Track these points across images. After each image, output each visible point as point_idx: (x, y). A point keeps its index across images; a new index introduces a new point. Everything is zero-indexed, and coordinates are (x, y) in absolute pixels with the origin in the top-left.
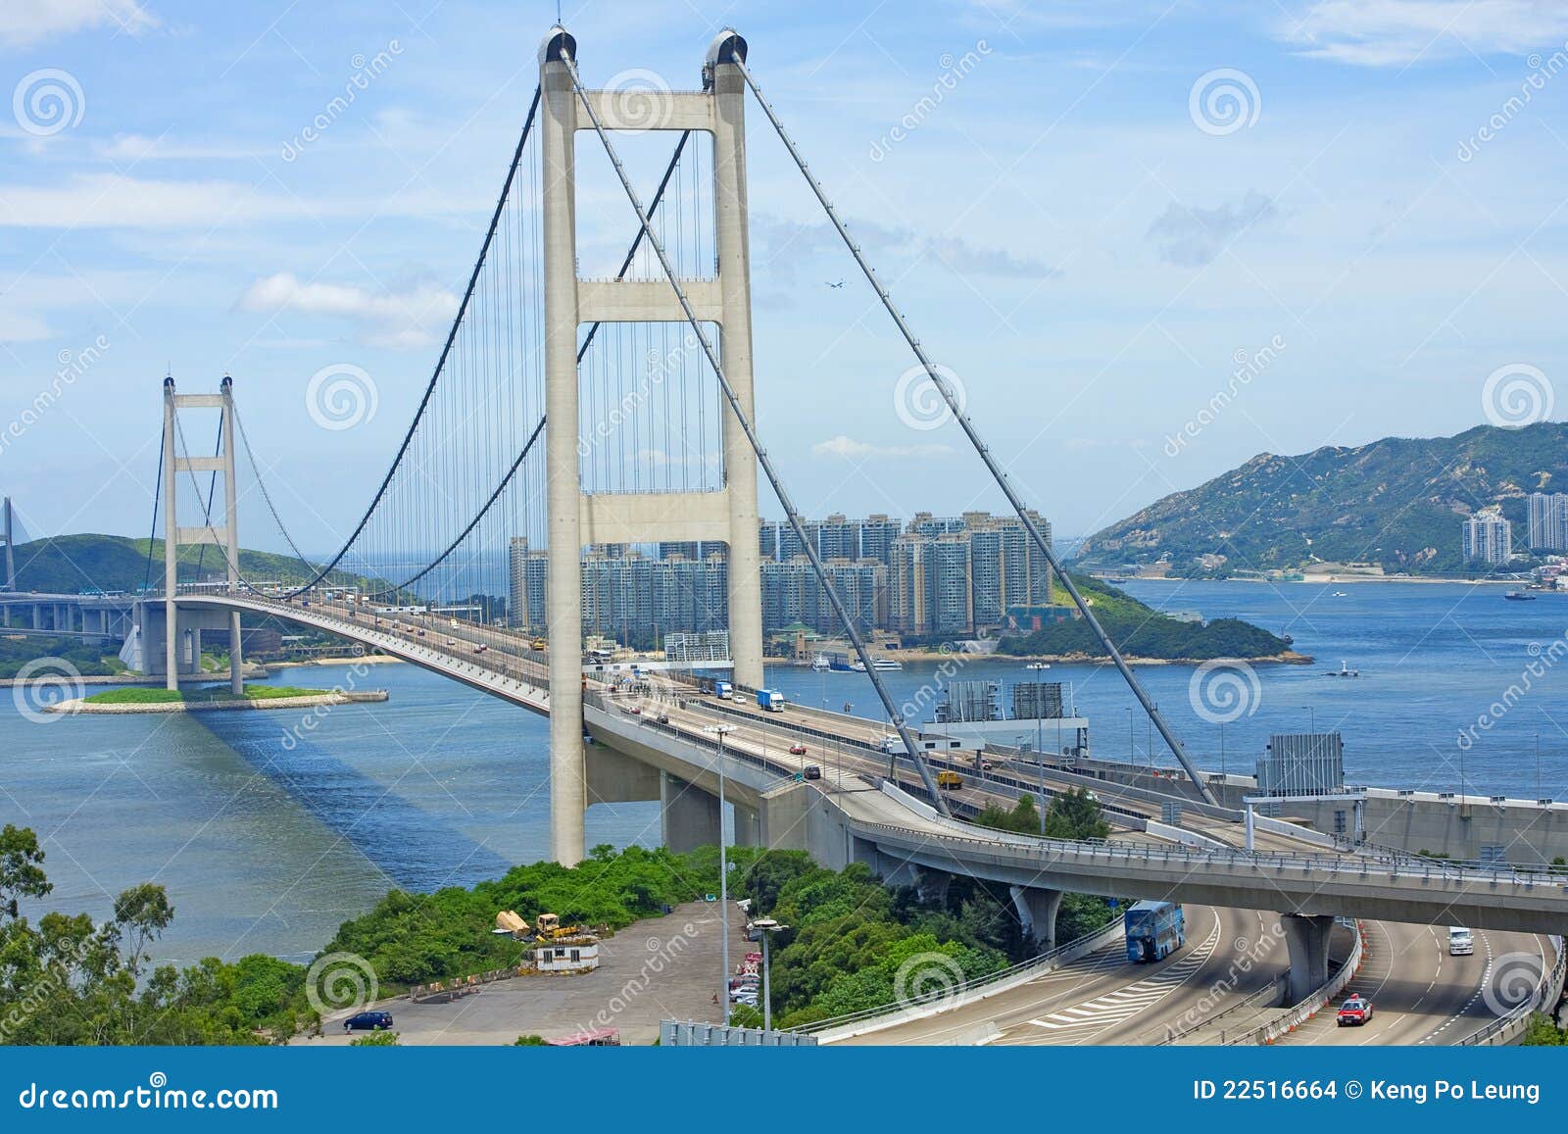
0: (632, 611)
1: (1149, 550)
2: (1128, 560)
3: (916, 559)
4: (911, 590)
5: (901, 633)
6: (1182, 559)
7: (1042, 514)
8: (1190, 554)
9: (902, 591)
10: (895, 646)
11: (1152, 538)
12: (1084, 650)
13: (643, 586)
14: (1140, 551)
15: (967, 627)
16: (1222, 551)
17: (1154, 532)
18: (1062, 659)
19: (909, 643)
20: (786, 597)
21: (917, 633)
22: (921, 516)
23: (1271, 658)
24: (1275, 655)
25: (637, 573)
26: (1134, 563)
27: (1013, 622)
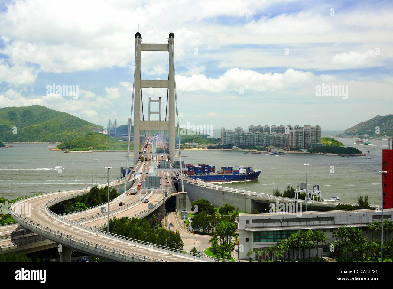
0: (242, 142)
1: (355, 133)
2: (351, 135)
3: (293, 134)
4: (292, 140)
5: (290, 147)
6: (361, 135)
7: (320, 126)
8: (362, 134)
9: (290, 140)
10: (289, 150)
11: (356, 131)
12: (322, 152)
13: (244, 137)
14: (353, 133)
15: (303, 147)
16: (368, 133)
17: (356, 130)
18: (318, 154)
19: (291, 149)
20: (270, 140)
21: (293, 148)
22: (297, 126)
23: (358, 155)
24: (359, 154)
25: (243, 135)
26: (352, 135)
27: (311, 146)
